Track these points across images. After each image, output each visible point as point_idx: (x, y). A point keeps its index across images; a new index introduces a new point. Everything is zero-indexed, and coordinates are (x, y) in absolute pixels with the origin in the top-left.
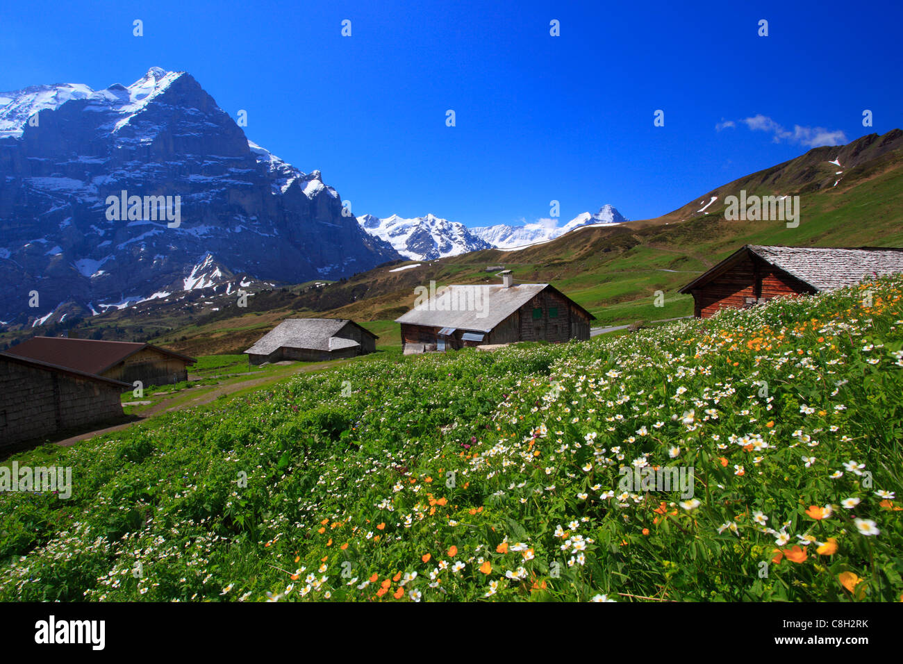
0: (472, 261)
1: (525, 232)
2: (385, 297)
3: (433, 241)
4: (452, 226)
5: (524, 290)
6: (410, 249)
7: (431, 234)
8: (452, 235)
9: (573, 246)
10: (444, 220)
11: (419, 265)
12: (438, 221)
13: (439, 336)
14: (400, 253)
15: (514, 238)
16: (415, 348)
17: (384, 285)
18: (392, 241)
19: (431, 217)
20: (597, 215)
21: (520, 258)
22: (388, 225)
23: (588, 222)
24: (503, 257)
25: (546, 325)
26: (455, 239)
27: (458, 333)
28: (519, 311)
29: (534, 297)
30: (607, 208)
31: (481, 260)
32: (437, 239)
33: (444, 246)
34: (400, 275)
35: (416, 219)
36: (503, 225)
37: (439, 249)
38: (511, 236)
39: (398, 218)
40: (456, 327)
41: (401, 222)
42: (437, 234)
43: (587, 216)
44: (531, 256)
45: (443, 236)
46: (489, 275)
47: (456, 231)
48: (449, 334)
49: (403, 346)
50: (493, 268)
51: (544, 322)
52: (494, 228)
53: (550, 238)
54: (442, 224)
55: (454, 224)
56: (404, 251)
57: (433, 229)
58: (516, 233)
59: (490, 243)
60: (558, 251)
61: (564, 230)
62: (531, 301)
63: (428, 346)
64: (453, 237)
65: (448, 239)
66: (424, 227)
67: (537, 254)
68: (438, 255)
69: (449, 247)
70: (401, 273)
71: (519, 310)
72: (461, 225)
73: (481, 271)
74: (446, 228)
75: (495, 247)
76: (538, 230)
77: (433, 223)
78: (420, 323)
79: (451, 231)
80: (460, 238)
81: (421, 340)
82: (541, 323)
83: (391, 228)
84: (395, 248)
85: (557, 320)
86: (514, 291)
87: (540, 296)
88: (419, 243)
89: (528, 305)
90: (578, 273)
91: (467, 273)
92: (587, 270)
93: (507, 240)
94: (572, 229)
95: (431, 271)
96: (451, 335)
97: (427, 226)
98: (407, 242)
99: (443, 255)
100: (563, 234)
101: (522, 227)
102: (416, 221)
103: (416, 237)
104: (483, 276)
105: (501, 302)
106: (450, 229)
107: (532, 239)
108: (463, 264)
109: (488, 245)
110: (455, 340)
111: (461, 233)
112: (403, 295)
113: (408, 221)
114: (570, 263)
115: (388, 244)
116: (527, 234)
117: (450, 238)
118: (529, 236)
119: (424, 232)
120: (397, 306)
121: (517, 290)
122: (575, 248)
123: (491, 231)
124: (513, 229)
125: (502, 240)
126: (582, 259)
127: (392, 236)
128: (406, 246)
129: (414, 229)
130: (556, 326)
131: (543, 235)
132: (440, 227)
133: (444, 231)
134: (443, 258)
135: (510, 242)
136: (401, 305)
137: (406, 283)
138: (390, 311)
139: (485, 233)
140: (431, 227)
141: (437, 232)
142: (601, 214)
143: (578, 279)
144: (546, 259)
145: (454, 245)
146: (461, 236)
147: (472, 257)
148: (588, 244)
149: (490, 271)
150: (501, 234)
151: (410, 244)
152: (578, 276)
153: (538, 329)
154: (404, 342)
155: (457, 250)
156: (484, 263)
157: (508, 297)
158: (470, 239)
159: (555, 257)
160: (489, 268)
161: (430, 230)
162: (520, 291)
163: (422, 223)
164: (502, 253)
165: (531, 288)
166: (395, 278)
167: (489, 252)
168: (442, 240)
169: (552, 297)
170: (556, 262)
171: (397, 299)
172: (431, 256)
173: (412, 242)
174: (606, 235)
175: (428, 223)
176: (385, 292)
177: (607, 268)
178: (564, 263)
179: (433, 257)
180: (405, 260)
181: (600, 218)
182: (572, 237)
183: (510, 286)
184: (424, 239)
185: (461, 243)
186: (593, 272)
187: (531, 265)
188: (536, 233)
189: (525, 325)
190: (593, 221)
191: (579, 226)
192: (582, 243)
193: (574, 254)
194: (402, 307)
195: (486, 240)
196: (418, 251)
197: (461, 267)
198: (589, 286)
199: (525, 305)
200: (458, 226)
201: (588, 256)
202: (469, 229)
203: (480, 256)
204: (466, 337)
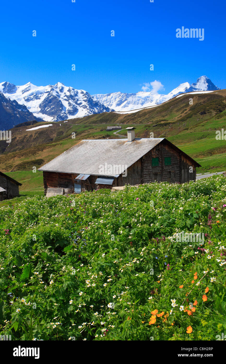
0: (95, 122)
1: (137, 99)
2: (23, 151)
3: (62, 106)
4: (77, 93)
5: (144, 143)
6: (43, 112)
7: (60, 99)
8: (78, 100)
9: (175, 109)
10: (71, 88)
11: (51, 125)
12: (66, 89)
13: (76, 181)
14: (35, 115)
15: (128, 103)
16: (55, 191)
17: (22, 141)
18: (28, 104)
19: (60, 85)
20: (195, 84)
21: (133, 119)
22: (24, 92)
23: (187, 91)
24: (120, 118)
25: (162, 171)
26: (81, 104)
27: (92, 178)
28: (141, 160)
29: (153, 149)
30: (203, 79)
31: (102, 121)
32: (65, 104)
33: (71, 109)
34: (36, 134)
35: (48, 86)
36: (119, 93)
37: (67, 112)
38: (126, 102)
39: (32, 85)
40: (90, 173)
41: (35, 89)
42: (65, 100)
43: (187, 85)
44: (142, 118)
45: (70, 101)
46: (109, 133)
47: (81, 97)
48: (85, 179)
49: (46, 190)
50: (111, 128)
51: (160, 169)
52: (112, 95)
53: (157, 103)
54: (69, 91)
55: (79, 91)
56: (38, 113)
57: (62, 95)
58: (130, 99)
59: (109, 107)
60: (164, 114)
61: (168, 97)
62: (150, 152)
63: (66, 190)
64: (79, 102)
65: (74, 104)
66: (54, 94)
67: (147, 116)
68: (67, 117)
69: (75, 111)
70: (36, 132)
71: (141, 158)
72: (85, 92)
73: (102, 130)
74: (73, 94)
75: (113, 110)
76: (148, 97)
77: (62, 90)
78: (60, 170)
79: (77, 97)
80: (84, 103)
81: (61, 185)
82: (158, 170)
83: (26, 94)
84: (31, 111)
85: (171, 167)
86: (137, 143)
87: (157, 147)
88: (50, 107)
89: (148, 155)
90: (180, 132)
91: (91, 131)
92: (187, 129)
93: (123, 105)
94: (175, 96)
95: (61, 130)
96: (86, 180)
97: (57, 92)
98: (40, 106)
99: (70, 117)
100: (167, 100)
101: (135, 94)
102: (48, 88)
103: (47, 102)
104: (104, 134)
105: (126, 153)
106: (76, 95)
107: (142, 104)
108: (87, 124)
109: (107, 109)
110: (89, 184)
111: (85, 99)
112: (39, 150)
113: (41, 88)
114: (174, 123)
115: (25, 107)
116: (138, 100)
117: (76, 103)
118: (140, 102)
119: (55, 98)
120: (33, 159)
121: (139, 143)
122: (177, 111)
123: (109, 97)
124: (128, 96)
125: (118, 105)
126: (183, 120)
127: (28, 100)
128: (39, 109)
129: (45, 95)
130: (170, 172)
131: (152, 101)
132: (68, 94)
133: (71, 97)
134: (71, 120)
135: (125, 106)
136: (37, 158)
137: (40, 140)
138: (28, 163)
139: (104, 99)
140: (60, 93)
141: (66, 98)
142: (198, 84)
143: (180, 136)
144: (154, 120)
145: (80, 109)
146: (85, 101)
147: (94, 119)
148: (188, 109)
149: (110, 130)
150: (118, 100)
151: (44, 107)
152: (180, 134)
153: (156, 174)
154: (46, 187)
155: (82, 113)
156: (104, 124)
157: (132, 149)
158: (92, 104)
159: (161, 119)
160: (109, 128)
161: (59, 96)
162: (141, 144)
163: (52, 90)
164: (118, 115)
165: (150, 141)
166: (31, 136)
167: (109, 114)
168: (70, 104)
169: (167, 148)
170: (162, 122)
171: (34, 153)
172: (61, 117)
173: (45, 106)
174: (202, 101)
175: (58, 90)
176: (23, 148)
177: (203, 128)
178: (169, 123)
179: (63, 118)
180: (38, 121)
181: (197, 87)
182: (175, 102)
183: (133, 140)
184: (54, 104)
185: (85, 107)
186: (192, 131)
187: (143, 125)
188: (146, 99)
189: (145, 172)
190: (191, 89)
191: (180, 93)
192: (183, 107)
193: (176, 116)
194: (38, 160)
195: (106, 105)
196: (50, 114)
197: (86, 127)
198: (188, 142)
199: (146, 155)
200: (82, 93)
201: (187, 118)
202: (91, 96)
203: (101, 118)
204: (98, 181)
